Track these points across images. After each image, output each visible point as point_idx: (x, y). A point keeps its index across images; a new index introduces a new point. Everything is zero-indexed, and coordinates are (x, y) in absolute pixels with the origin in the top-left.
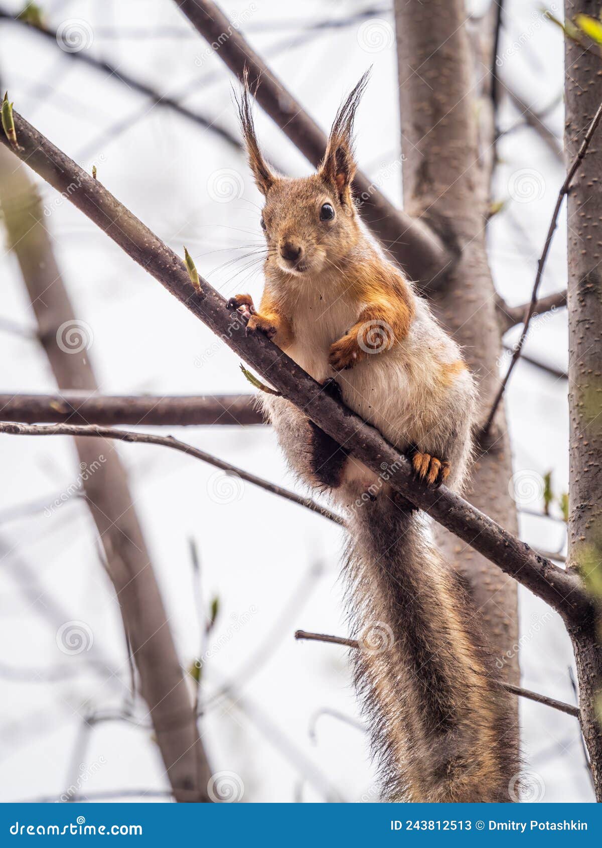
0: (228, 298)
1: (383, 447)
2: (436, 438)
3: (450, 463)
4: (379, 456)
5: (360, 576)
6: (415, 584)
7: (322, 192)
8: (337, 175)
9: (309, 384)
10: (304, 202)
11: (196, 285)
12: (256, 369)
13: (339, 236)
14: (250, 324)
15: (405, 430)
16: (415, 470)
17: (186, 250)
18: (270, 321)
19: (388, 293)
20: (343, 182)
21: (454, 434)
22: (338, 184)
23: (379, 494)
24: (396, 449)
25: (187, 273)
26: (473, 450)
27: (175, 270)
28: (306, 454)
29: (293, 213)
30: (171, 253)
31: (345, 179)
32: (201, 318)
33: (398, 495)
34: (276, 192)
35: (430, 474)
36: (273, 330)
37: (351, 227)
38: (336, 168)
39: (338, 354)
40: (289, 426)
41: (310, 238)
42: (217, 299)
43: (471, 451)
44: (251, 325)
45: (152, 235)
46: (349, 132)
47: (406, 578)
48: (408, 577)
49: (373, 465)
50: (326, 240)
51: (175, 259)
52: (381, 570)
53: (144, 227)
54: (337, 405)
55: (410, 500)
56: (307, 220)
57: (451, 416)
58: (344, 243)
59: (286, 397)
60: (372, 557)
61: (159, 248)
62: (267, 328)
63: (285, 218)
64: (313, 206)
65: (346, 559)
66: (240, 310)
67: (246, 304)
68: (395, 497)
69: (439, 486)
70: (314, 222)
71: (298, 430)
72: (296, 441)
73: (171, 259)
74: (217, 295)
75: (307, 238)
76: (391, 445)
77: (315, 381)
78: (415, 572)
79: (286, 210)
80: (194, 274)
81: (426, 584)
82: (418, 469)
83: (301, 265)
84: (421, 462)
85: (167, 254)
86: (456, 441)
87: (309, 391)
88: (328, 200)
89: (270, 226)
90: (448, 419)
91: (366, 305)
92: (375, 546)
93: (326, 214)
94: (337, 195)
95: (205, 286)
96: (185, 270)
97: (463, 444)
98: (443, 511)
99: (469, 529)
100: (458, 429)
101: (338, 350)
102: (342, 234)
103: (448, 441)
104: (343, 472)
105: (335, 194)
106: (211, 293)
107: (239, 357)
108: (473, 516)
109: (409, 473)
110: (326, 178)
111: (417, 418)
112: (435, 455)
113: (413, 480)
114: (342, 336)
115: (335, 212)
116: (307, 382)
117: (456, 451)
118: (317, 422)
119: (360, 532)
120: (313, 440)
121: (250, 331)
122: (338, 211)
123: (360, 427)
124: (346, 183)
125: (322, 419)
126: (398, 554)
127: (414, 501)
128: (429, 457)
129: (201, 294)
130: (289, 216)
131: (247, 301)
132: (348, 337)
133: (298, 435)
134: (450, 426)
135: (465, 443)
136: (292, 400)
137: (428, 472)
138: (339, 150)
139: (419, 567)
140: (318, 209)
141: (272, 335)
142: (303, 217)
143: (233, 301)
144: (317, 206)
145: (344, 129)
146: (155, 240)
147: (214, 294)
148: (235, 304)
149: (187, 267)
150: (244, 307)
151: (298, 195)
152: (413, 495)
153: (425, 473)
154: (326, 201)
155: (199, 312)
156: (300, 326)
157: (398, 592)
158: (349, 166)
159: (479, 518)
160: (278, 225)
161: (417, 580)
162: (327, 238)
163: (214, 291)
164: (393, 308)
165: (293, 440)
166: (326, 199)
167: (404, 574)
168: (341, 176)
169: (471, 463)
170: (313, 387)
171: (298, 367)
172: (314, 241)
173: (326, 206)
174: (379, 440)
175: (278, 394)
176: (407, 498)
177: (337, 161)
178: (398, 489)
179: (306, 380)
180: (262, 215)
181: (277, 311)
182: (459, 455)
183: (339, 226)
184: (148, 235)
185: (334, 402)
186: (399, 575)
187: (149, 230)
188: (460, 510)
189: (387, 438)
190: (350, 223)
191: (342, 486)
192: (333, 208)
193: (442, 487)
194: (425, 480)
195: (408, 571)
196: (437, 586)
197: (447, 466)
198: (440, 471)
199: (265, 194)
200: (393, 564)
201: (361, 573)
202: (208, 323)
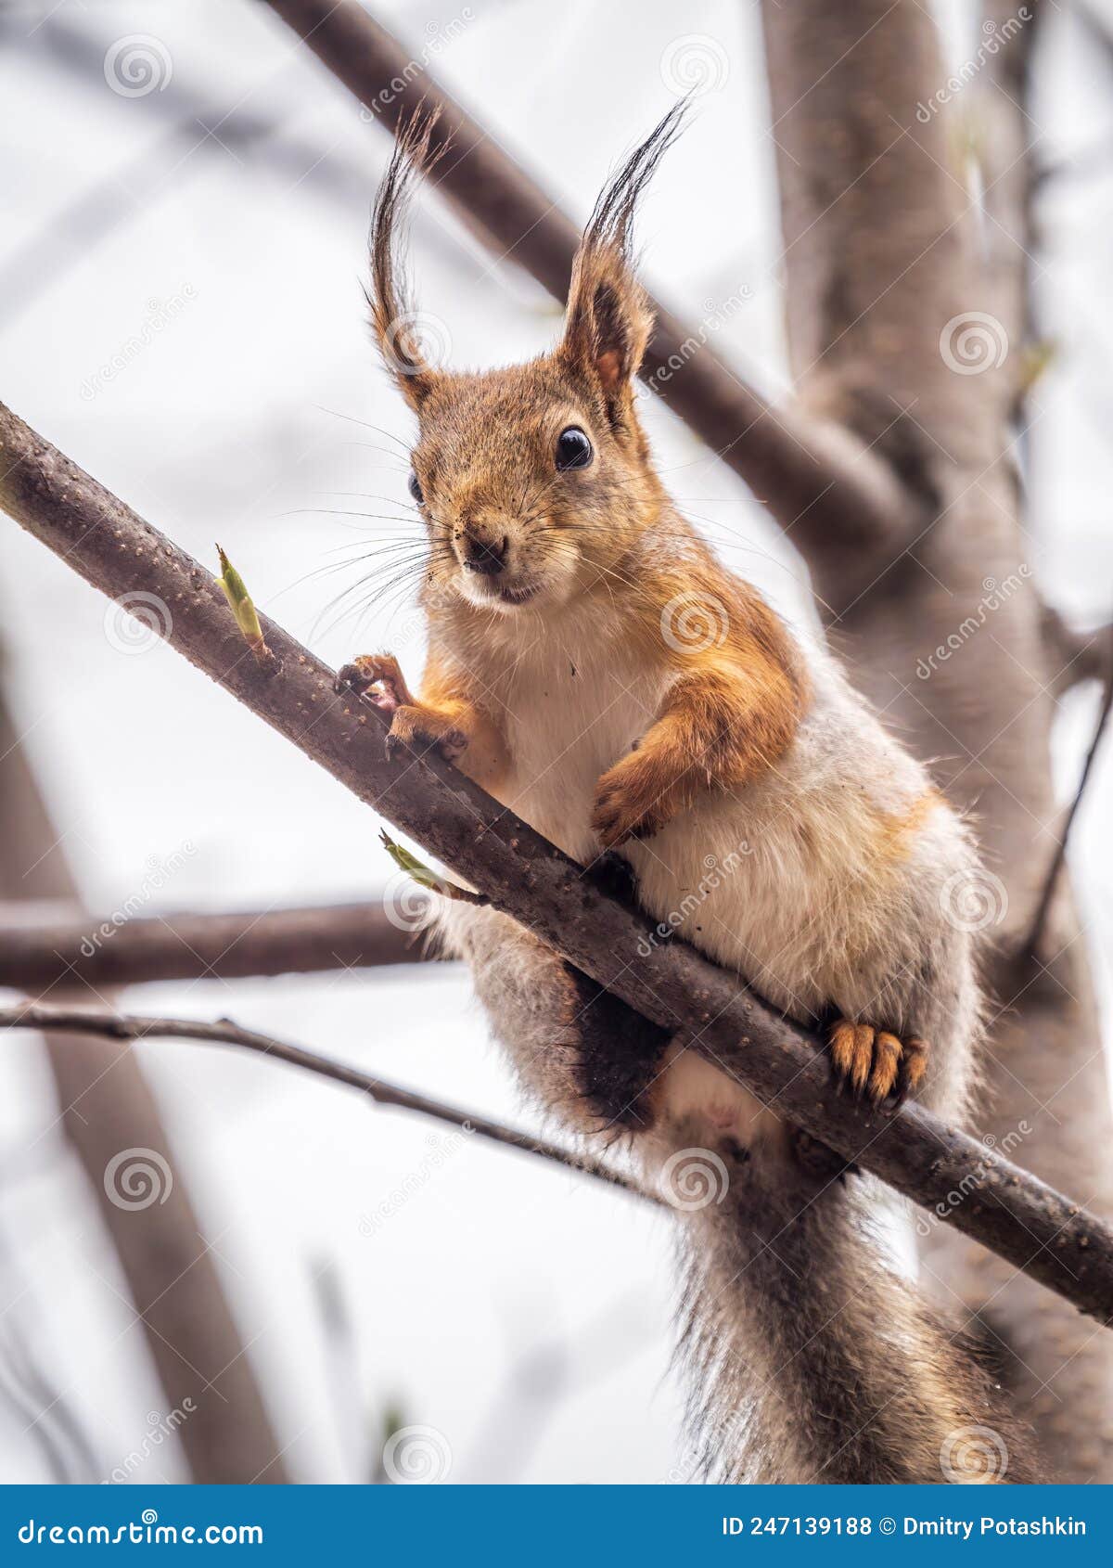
0: (336, 666)
1: (757, 1018)
2: (883, 985)
3: (926, 1044)
4: (746, 1039)
5: (721, 1355)
6: (856, 1363)
7: (559, 397)
8: (599, 356)
9: (558, 869)
10: (515, 426)
11: (254, 638)
12: (420, 841)
13: (608, 506)
14: (394, 730)
15: (806, 973)
16: (840, 1066)
17: (223, 557)
18: (448, 716)
19: (737, 645)
20: (615, 372)
21: (927, 973)
22: (603, 378)
23: (755, 1144)
24: (789, 1020)
25: (231, 610)
26: (984, 1006)
27: (199, 606)
28: (560, 1049)
29: (487, 454)
30: (187, 562)
31: (621, 364)
32: (272, 721)
33: (804, 1138)
34: (445, 406)
35: (877, 1075)
36: (457, 738)
37: (641, 483)
38: (597, 339)
39: (616, 800)
40: (511, 984)
41: (534, 512)
42: (310, 669)
43: (980, 1011)
44: (398, 729)
45: (136, 520)
46: (622, 245)
47: (833, 1353)
48: (840, 1349)
49: (732, 1064)
50: (575, 517)
51: (198, 577)
52: (771, 1335)
53: (114, 502)
54: (631, 919)
55: (834, 1146)
56: (522, 471)
57: (913, 929)
58: (622, 521)
59: (499, 905)
60: (748, 1305)
61: (154, 553)
62: (442, 735)
63: (467, 467)
64: (539, 433)
65: (684, 1318)
66: (370, 695)
67: (384, 678)
68: (798, 1146)
69: (900, 1103)
70: (541, 475)
71: (537, 994)
72: (532, 1022)
73: (186, 578)
74: (310, 660)
75: (525, 513)
76: (775, 1010)
77: (570, 861)
78: (857, 1334)
79: (471, 448)
80: (247, 611)
81: (885, 1363)
82: (847, 1062)
83: (515, 586)
84: (850, 1047)
85: (176, 565)
86: (935, 988)
87: (558, 886)
88: (576, 417)
89: (432, 489)
90: (907, 938)
91: (678, 676)
92: (752, 1278)
93: (571, 452)
94: (602, 408)
95: (276, 639)
96: (223, 602)
97: (957, 996)
98: (916, 1170)
99: (987, 1210)
100: (936, 960)
101: (614, 788)
102: (615, 500)
103: (914, 992)
104: (659, 1087)
105: (595, 405)
106: (294, 657)
107: (376, 814)
108: (995, 1178)
109: (825, 1079)
110: (572, 364)
111: (830, 943)
112: (884, 1026)
113: (838, 1093)
114: (624, 754)
115: (596, 449)
116: (552, 865)
117: (937, 1015)
118: (583, 965)
119: (715, 1242)
120: (576, 1009)
121: (397, 747)
122: (602, 443)
123: (690, 969)
124: (624, 375)
125: (596, 956)
126: (813, 1294)
127: (842, 1148)
128: (869, 1035)
129: (268, 661)
130: (478, 461)
131: (389, 671)
132: (639, 754)
133: (538, 1007)
134: (916, 955)
135: (962, 994)
136: (517, 913)
137: (872, 1071)
138: (600, 292)
139: (864, 1322)
140: (550, 443)
141: (454, 751)
142: (512, 463)
143: (349, 673)
144: (548, 435)
145: (611, 239)
146: (143, 533)
147: (302, 659)
148: (354, 680)
149: (227, 595)
150: (379, 686)
151: (502, 410)
152: (839, 1133)
153: (864, 1073)
154: (569, 422)
155: (267, 706)
156: (525, 733)
157: (819, 1388)
158: (629, 331)
159: (1010, 1182)
160: (449, 485)
161: (862, 1354)
162: (578, 511)
163: (301, 650)
164: (750, 680)
165: (526, 1020)
166: (570, 415)
167: (828, 1339)
168: (609, 358)
169: (982, 1042)
170: (567, 878)
171: (525, 828)
172: (544, 521)
173: (569, 435)
174: (742, 1001)
175: (481, 900)
176: (826, 1141)
177: (598, 320)
178: (799, 1120)
179: (547, 859)
180: (413, 465)
181: (461, 695)
182: (947, 1026)
183: (608, 479)
184: (124, 520)
185: (624, 913)
186: (815, 1345)
187: (126, 507)
188: (959, 1163)
189: (764, 993)
190: (637, 474)
191: (659, 1126)
192: (589, 438)
193: (908, 1107)
194: (868, 1094)
195: (839, 1333)
196: (913, 1365)
197: (916, 1050)
198: (902, 1064)
199: (419, 410)
200: (799, 1318)
201: (724, 1346)
202: (290, 734)
